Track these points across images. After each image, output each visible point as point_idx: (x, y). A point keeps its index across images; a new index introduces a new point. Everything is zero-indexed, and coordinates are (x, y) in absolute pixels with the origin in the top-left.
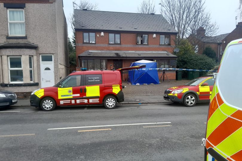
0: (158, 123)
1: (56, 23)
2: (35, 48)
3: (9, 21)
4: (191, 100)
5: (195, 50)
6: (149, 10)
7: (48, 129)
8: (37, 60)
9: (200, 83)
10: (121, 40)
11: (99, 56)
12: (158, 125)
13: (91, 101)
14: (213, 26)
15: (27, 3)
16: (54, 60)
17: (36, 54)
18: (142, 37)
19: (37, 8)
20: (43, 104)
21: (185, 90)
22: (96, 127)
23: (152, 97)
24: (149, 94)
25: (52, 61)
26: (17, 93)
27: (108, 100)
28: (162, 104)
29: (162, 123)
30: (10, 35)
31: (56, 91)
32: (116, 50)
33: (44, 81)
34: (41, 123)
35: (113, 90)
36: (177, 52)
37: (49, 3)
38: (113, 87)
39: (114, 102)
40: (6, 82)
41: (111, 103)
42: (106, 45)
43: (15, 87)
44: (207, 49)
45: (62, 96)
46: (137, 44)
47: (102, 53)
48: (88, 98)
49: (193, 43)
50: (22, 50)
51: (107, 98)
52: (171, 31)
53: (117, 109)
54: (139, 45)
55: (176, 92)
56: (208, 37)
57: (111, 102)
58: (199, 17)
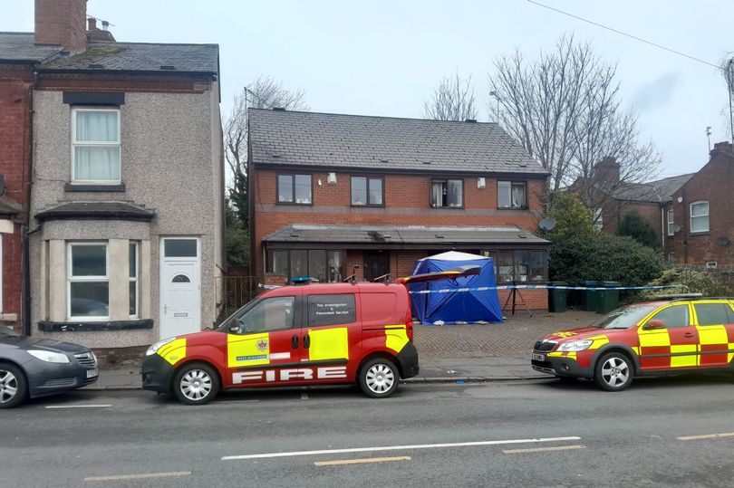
0: (542, 440)
1: (210, 147)
2: (147, 217)
3: (74, 140)
4: (616, 371)
5: (594, 223)
6: (457, 110)
7: (223, 458)
8: (152, 254)
9: (640, 320)
10: (386, 195)
11: (322, 240)
12: (545, 444)
13: (323, 373)
14: (643, 153)
15: (129, 91)
16: (202, 253)
17: (151, 235)
18: (445, 185)
19: (159, 106)
20: (183, 383)
21: (599, 341)
22: (364, 452)
23: (490, 363)
24: (480, 353)
25: (195, 255)
26: (100, 351)
27: (372, 372)
28: (528, 382)
29: (553, 439)
30: (75, 182)
31: (223, 343)
32: (371, 223)
33: (170, 314)
34: (194, 440)
35: (387, 342)
36: (550, 228)
37: (193, 92)
38: (387, 332)
39: (391, 375)
40: (57, 317)
41: (380, 380)
42: (344, 210)
43: (84, 334)
44: (628, 219)
45: (239, 358)
46: (432, 207)
47: (331, 232)
48: (315, 366)
49: (589, 202)
50: (111, 223)
51: (369, 364)
52: (528, 171)
53: (399, 399)
54: (436, 208)
55: (572, 346)
56: (632, 186)
57: (380, 378)
58: (602, 129)
